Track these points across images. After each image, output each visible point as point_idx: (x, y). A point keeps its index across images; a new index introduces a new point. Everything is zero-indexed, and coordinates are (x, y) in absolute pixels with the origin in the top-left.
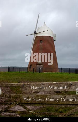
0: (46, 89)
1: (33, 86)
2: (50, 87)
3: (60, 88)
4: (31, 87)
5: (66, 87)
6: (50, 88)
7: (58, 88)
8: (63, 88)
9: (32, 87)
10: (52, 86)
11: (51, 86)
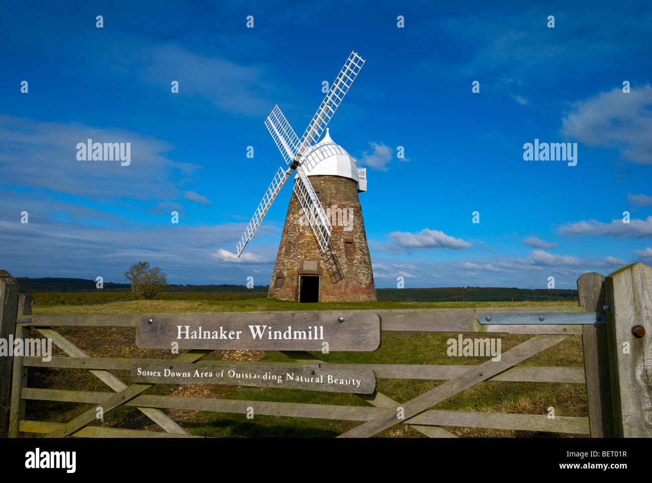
0: (238, 338)
1: (187, 327)
2: (255, 330)
3: (293, 336)
4: (179, 327)
5: (319, 332)
6: (254, 336)
7: (287, 336)
8: (307, 334)
9: (183, 329)
10: (261, 329)
11: (258, 327)
